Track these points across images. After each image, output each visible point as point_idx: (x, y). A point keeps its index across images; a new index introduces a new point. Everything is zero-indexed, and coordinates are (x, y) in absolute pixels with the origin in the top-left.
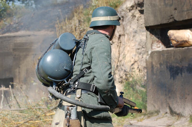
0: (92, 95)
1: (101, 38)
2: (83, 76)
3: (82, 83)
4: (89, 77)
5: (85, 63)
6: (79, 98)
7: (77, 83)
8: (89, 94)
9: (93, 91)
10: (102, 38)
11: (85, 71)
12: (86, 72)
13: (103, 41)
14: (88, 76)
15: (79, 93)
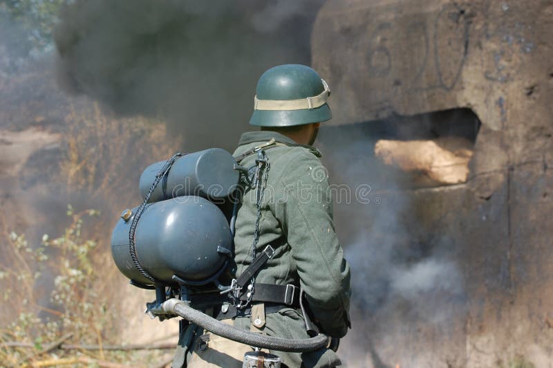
0: (292, 315)
1: (304, 160)
2: (265, 266)
3: (264, 286)
4: (276, 267)
5: (268, 231)
6: (262, 328)
7: (250, 287)
8: (284, 314)
9: (290, 302)
10: (308, 159)
11: (267, 254)
12: (270, 255)
13: (311, 168)
14: (274, 265)
15: (258, 313)
